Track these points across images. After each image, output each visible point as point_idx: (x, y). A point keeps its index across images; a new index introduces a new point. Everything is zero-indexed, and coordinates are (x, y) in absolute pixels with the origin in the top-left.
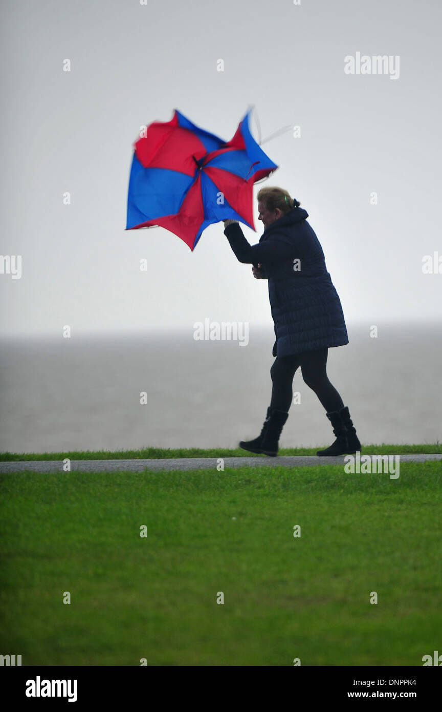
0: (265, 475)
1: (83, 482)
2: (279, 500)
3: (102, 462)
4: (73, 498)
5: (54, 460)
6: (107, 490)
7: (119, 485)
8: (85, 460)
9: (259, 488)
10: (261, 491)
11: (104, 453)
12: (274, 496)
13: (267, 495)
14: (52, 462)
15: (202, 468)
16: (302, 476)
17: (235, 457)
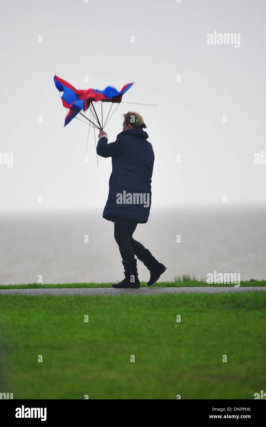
0: (196, 298)
1: (82, 302)
2: (205, 314)
3: (94, 289)
4: (76, 312)
5: (64, 288)
6: (97, 307)
7: (104, 304)
8: (83, 288)
9: (192, 306)
10: (193, 309)
11: (95, 284)
12: (201, 312)
13: (197, 311)
14: (63, 289)
15: (156, 294)
16: (219, 300)
17: (176, 287)
